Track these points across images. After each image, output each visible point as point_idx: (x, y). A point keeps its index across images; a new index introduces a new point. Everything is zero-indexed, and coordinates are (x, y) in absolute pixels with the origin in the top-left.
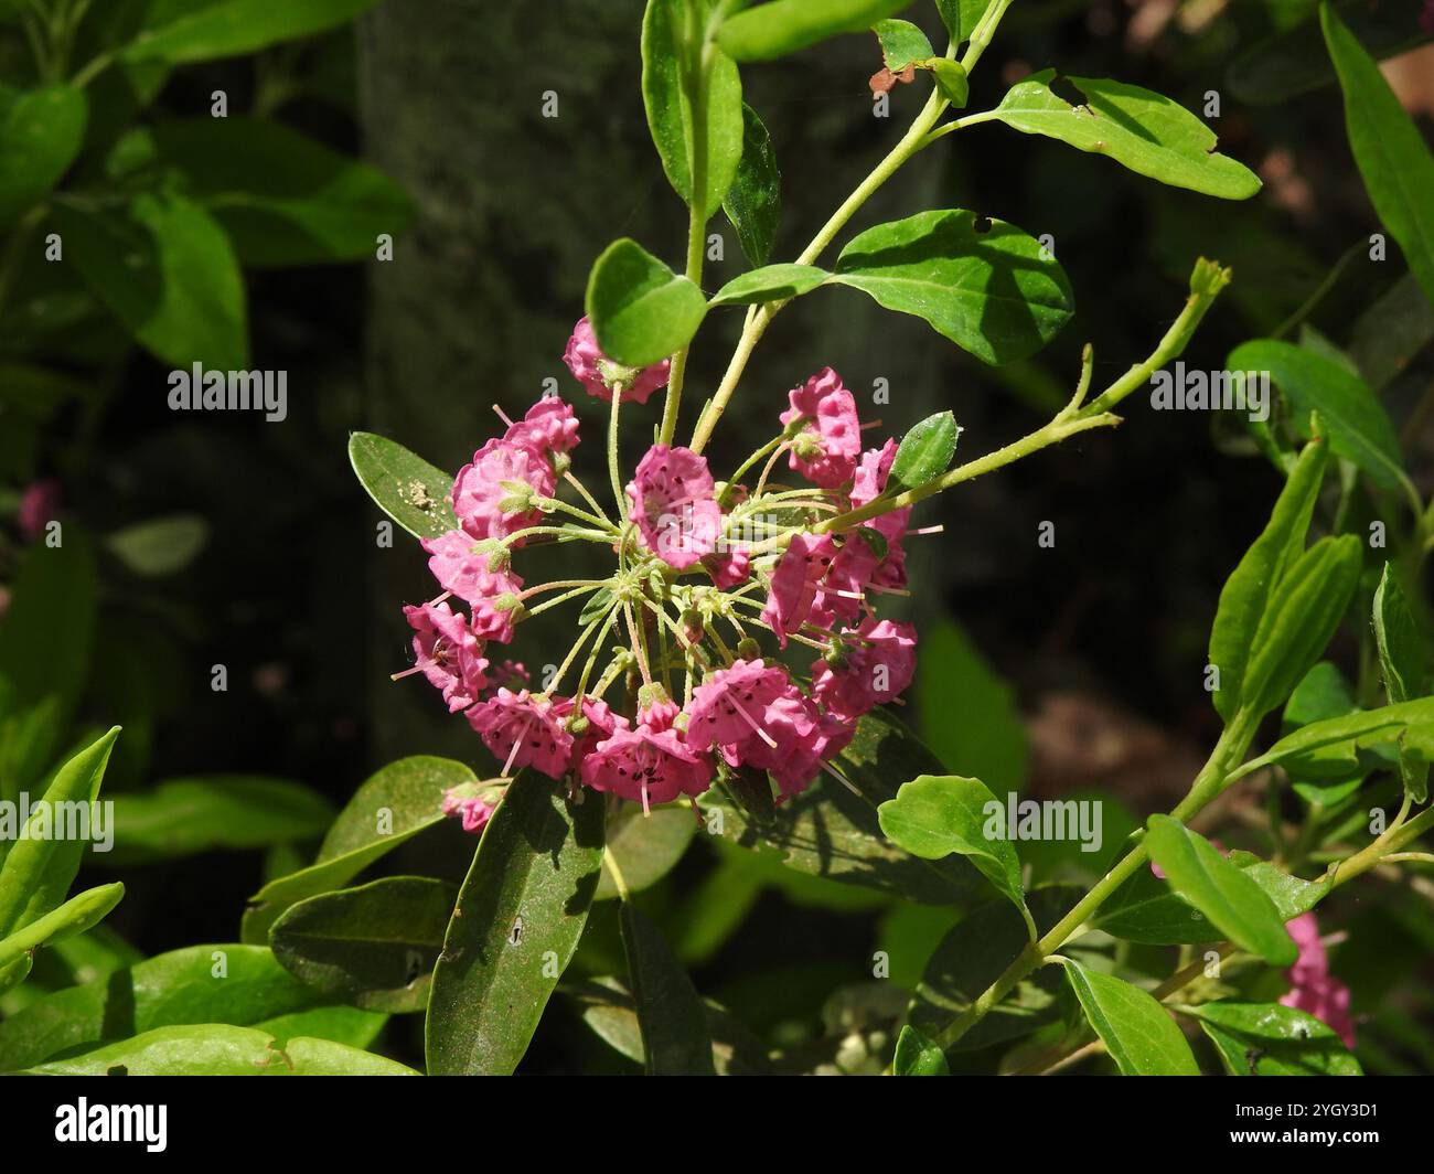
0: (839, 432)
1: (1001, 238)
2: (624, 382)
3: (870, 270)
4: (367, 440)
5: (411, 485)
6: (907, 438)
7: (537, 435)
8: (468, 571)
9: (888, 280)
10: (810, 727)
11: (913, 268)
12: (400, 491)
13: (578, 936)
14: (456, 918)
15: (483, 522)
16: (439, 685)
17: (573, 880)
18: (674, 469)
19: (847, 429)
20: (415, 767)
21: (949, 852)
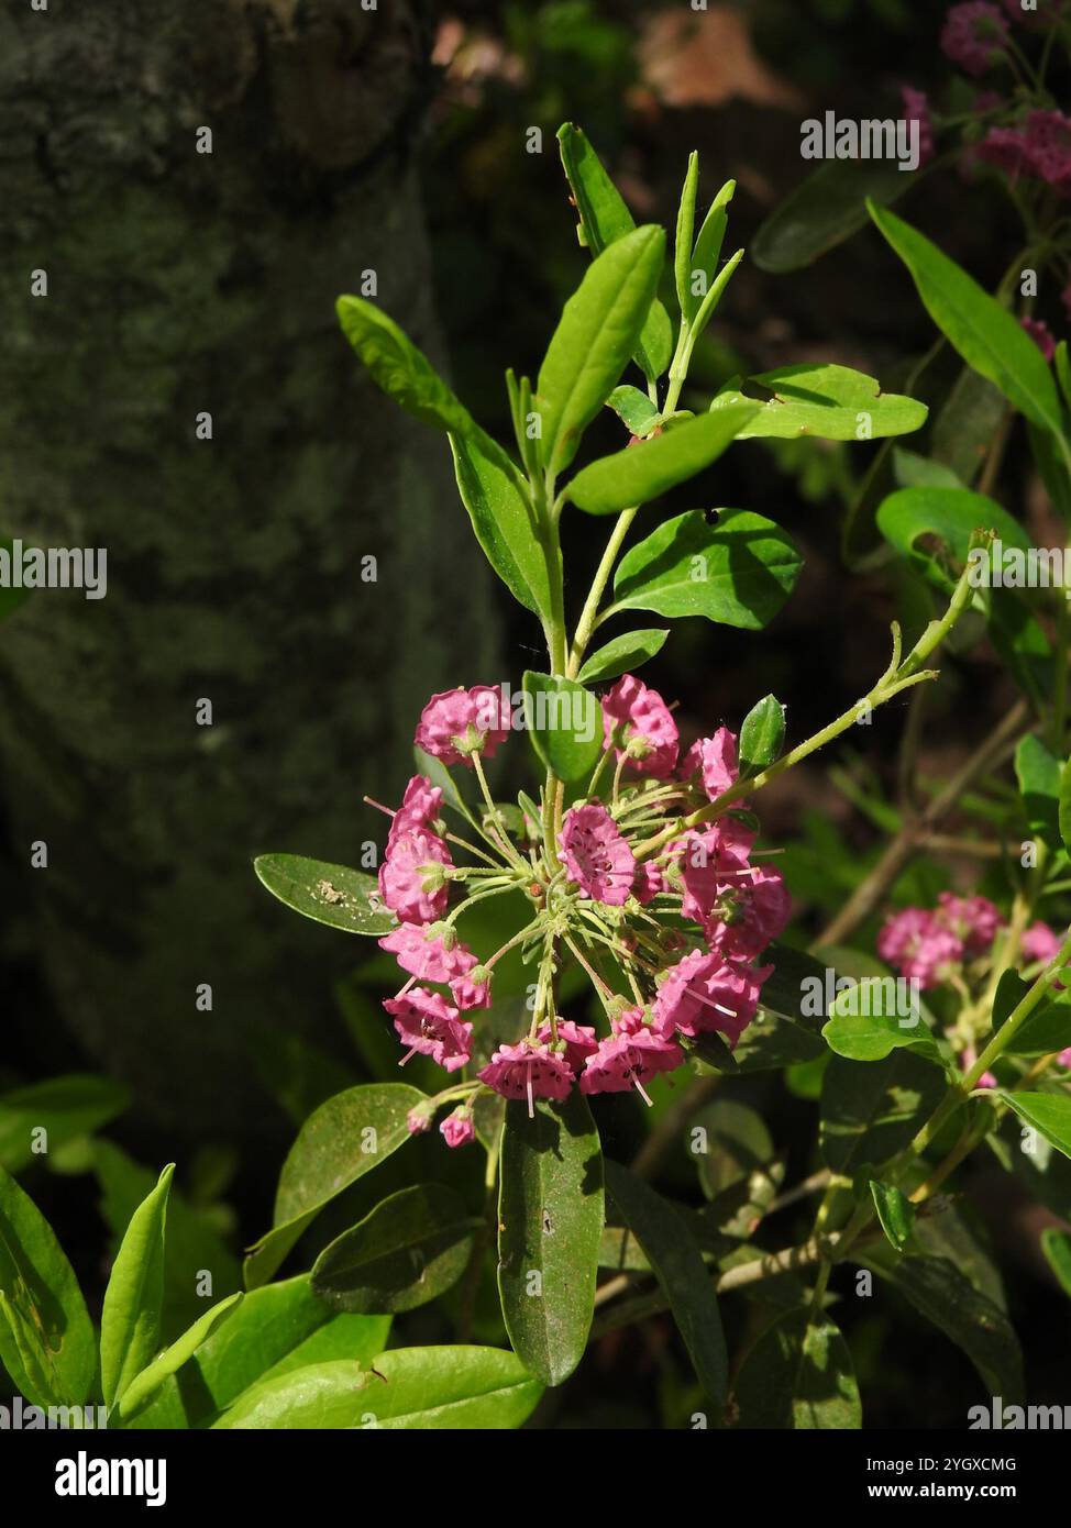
0: (656, 726)
1: (729, 522)
2: (478, 749)
3: (642, 588)
4: (268, 861)
5: (319, 886)
6: (744, 729)
7: (417, 814)
8: (433, 958)
9: (658, 592)
10: (742, 983)
11: (672, 573)
12: (313, 894)
13: (603, 1211)
14: (502, 1233)
15: (414, 908)
16: (427, 1052)
17: (579, 1166)
18: (583, 825)
19: (661, 722)
20: (358, 1097)
21: (891, 1049)
